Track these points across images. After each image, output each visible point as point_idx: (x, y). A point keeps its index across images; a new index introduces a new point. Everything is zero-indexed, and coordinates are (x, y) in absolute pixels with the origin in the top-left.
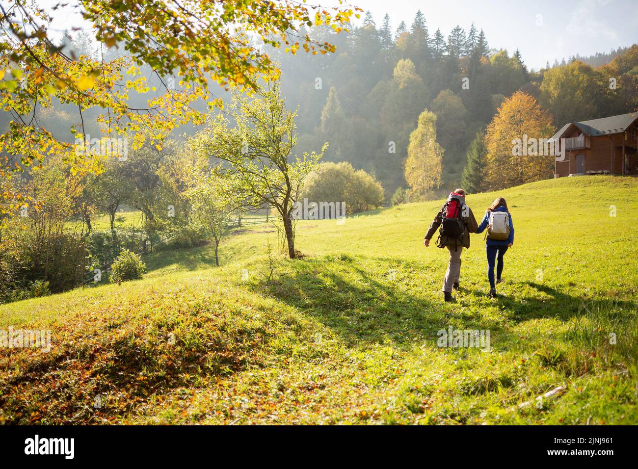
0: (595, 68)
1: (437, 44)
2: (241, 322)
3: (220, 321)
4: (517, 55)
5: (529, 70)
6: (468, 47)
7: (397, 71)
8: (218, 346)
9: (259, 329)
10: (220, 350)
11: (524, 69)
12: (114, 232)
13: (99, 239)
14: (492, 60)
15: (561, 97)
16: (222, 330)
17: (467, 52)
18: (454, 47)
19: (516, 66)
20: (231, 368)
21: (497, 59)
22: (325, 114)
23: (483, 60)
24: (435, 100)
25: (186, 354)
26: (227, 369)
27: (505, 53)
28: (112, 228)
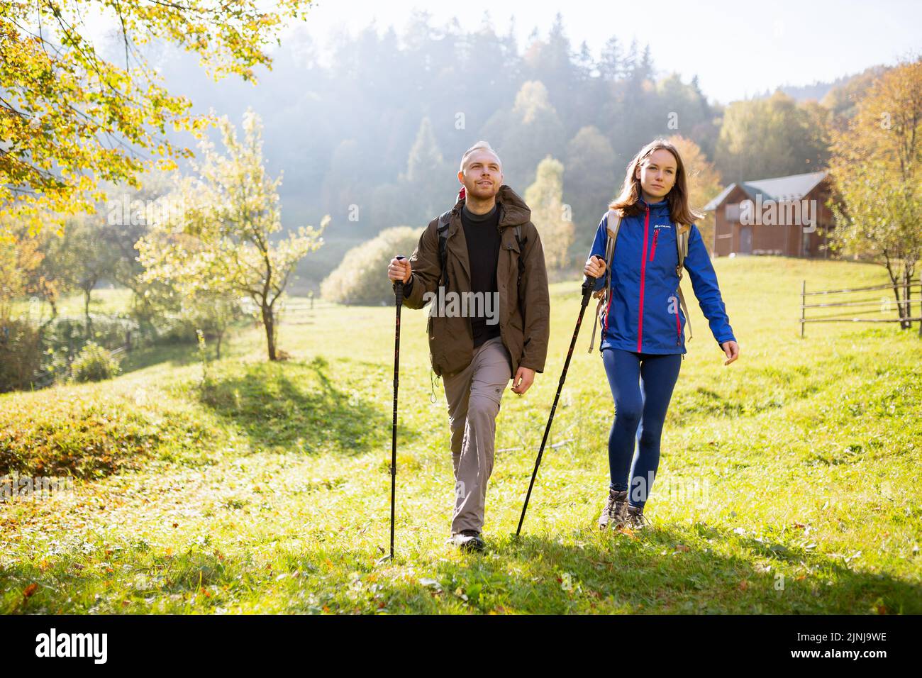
0: (801, 103)
1: (583, 59)
2: (134, 427)
3: (109, 427)
4: (695, 81)
5: (710, 102)
6: (627, 65)
7: (521, 97)
8: (99, 451)
9: (154, 436)
10: (100, 455)
11: (703, 101)
12: (89, 319)
13: (66, 328)
14: (660, 86)
15: (748, 143)
16: (110, 434)
17: (626, 72)
18: (609, 65)
19: (692, 96)
20: (104, 472)
21: (667, 84)
22: (414, 156)
23: (647, 85)
24: (572, 142)
25: (61, 458)
26: (100, 472)
27: (676, 77)
28: (87, 312)
